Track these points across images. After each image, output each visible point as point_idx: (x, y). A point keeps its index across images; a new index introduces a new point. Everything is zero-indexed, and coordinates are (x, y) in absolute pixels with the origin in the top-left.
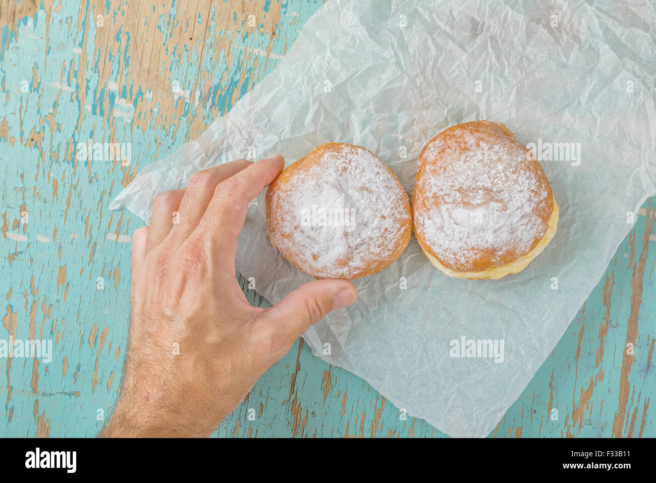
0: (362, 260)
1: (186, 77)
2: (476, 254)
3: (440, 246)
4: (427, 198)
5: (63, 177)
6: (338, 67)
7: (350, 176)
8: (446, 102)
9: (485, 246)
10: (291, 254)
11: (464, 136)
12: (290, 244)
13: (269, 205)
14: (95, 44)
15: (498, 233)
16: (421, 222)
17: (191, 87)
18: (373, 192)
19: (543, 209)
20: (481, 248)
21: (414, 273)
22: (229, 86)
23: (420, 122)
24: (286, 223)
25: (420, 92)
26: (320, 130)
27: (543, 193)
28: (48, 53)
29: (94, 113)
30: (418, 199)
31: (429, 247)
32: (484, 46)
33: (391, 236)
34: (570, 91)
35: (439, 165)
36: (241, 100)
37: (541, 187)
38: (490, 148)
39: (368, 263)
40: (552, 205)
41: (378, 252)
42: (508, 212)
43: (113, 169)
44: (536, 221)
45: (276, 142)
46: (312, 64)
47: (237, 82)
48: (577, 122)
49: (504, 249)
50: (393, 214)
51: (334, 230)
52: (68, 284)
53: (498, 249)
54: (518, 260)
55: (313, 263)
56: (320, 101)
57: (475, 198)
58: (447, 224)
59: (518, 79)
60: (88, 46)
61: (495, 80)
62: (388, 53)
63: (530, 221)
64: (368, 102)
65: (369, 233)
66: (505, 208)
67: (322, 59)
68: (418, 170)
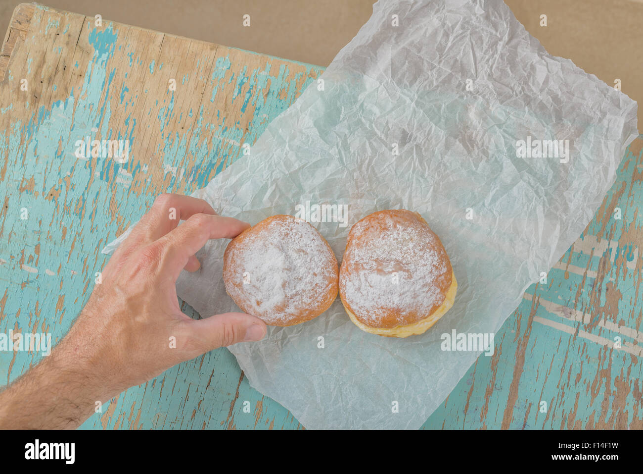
0: (296, 308)
1: (175, 157)
2: (384, 312)
3: (357, 304)
4: (350, 265)
5: (71, 226)
6: (293, 158)
7: (290, 240)
8: (377, 193)
9: (392, 306)
10: (240, 301)
11: (385, 219)
12: (240, 292)
13: (226, 260)
14: (109, 125)
15: (403, 296)
16: (344, 283)
17: (178, 165)
18: (308, 254)
19: (442, 281)
20: (389, 308)
21: (338, 328)
22: (208, 167)
23: (354, 208)
24: (237, 275)
25: (356, 183)
26: (274, 207)
27: (443, 269)
28: (72, 129)
29: (101, 178)
30: (343, 266)
31: (349, 305)
32: (410, 152)
33: (320, 290)
34: (477, 194)
35: (363, 240)
36: (216, 178)
37: (442, 264)
38: (404, 230)
39: (301, 311)
40: (451, 279)
41: (309, 302)
42: (412, 280)
43: (110, 224)
44: (435, 290)
45: (240, 212)
46: (273, 154)
47: (214, 164)
48: (480, 219)
49: (407, 311)
50: (323, 273)
51: (275, 281)
52: (64, 310)
53: (402, 310)
54: (420, 322)
55: (257, 307)
56: (277, 184)
57: (388, 266)
58: (363, 286)
59: (435, 180)
60: (103, 127)
61: (417, 179)
62: (334, 151)
63: (430, 289)
64: (315, 188)
65: (303, 286)
66: (410, 277)
67: (282, 151)
68: (347, 244)
